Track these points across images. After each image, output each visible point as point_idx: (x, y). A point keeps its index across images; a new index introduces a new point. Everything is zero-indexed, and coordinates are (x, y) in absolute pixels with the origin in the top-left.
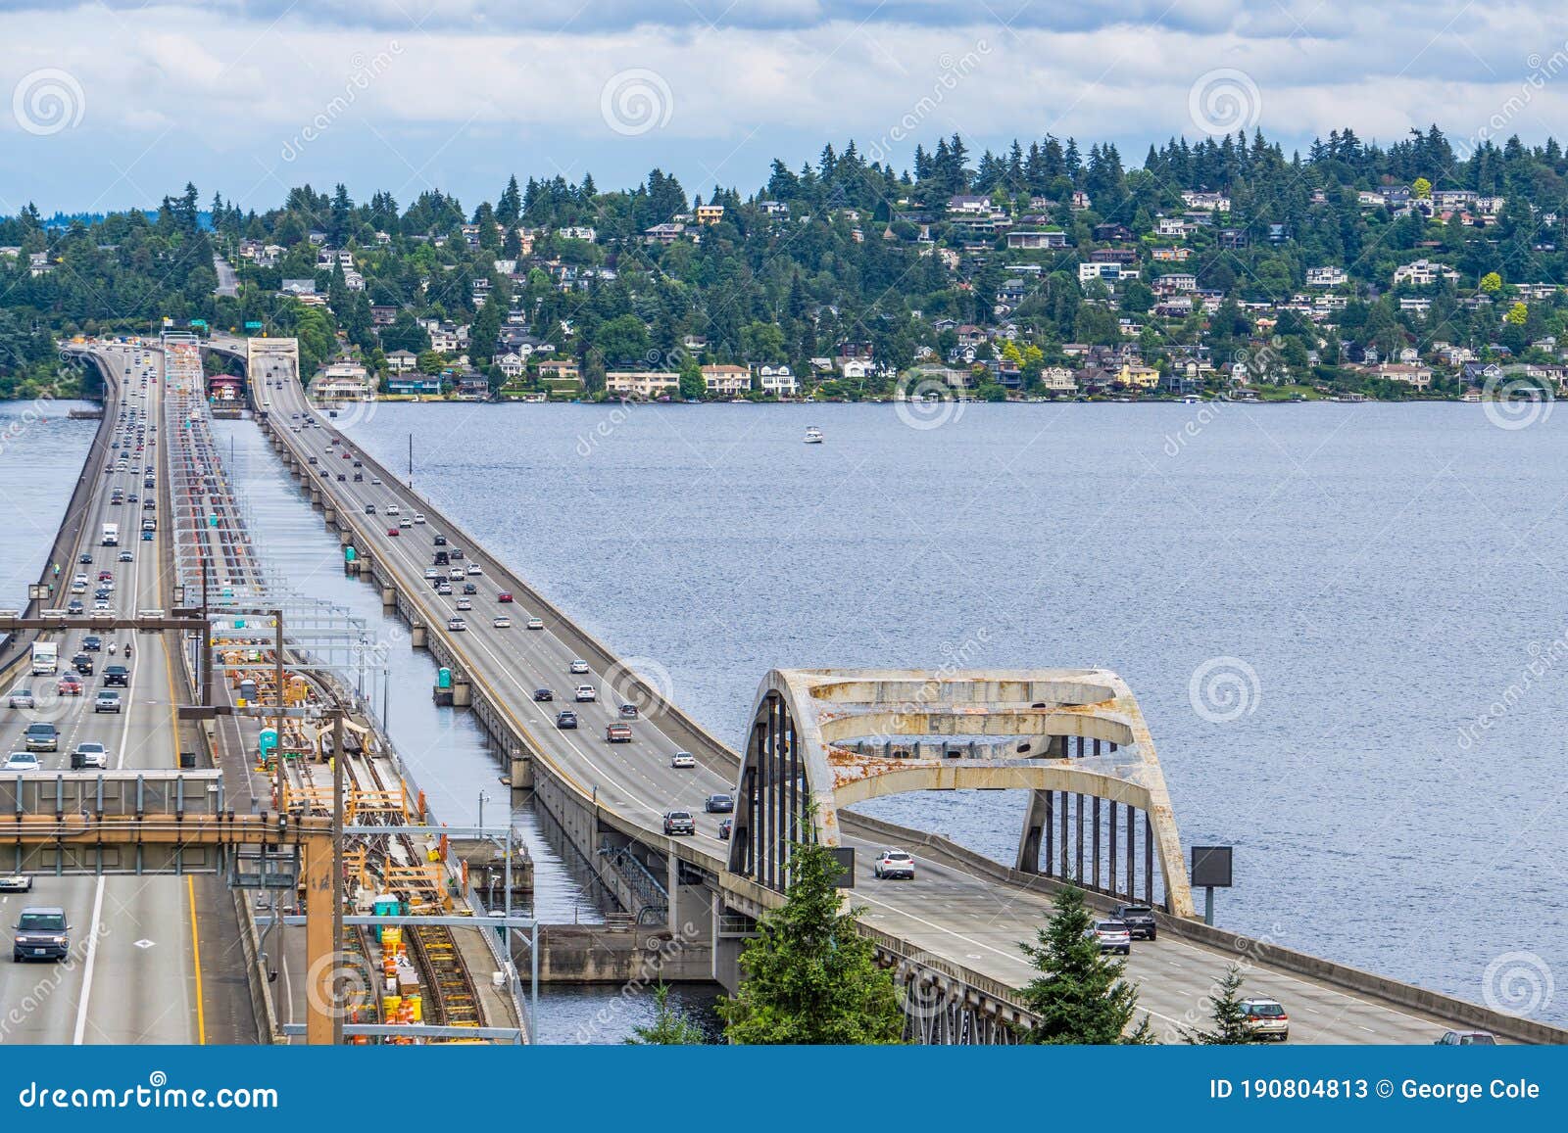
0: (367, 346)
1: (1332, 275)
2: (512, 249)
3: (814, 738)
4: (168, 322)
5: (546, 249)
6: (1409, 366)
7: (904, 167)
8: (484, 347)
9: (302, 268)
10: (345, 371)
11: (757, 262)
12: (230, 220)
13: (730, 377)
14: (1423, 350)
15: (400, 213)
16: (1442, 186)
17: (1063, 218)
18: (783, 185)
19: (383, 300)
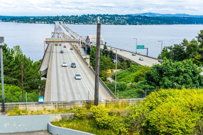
1: (104, 20)
2: (71, 18)
3: (90, 38)
4: (57, 21)
5: (72, 18)
6: (107, 23)
7: (87, 15)
8: (70, 22)
9: (63, 19)
10: (65, 23)
11: (81, 19)
12: (59, 17)
13: (80, 23)
15: (67, 17)
16: (108, 16)
17: (93, 17)
18: (82, 16)
19: (66, 20)
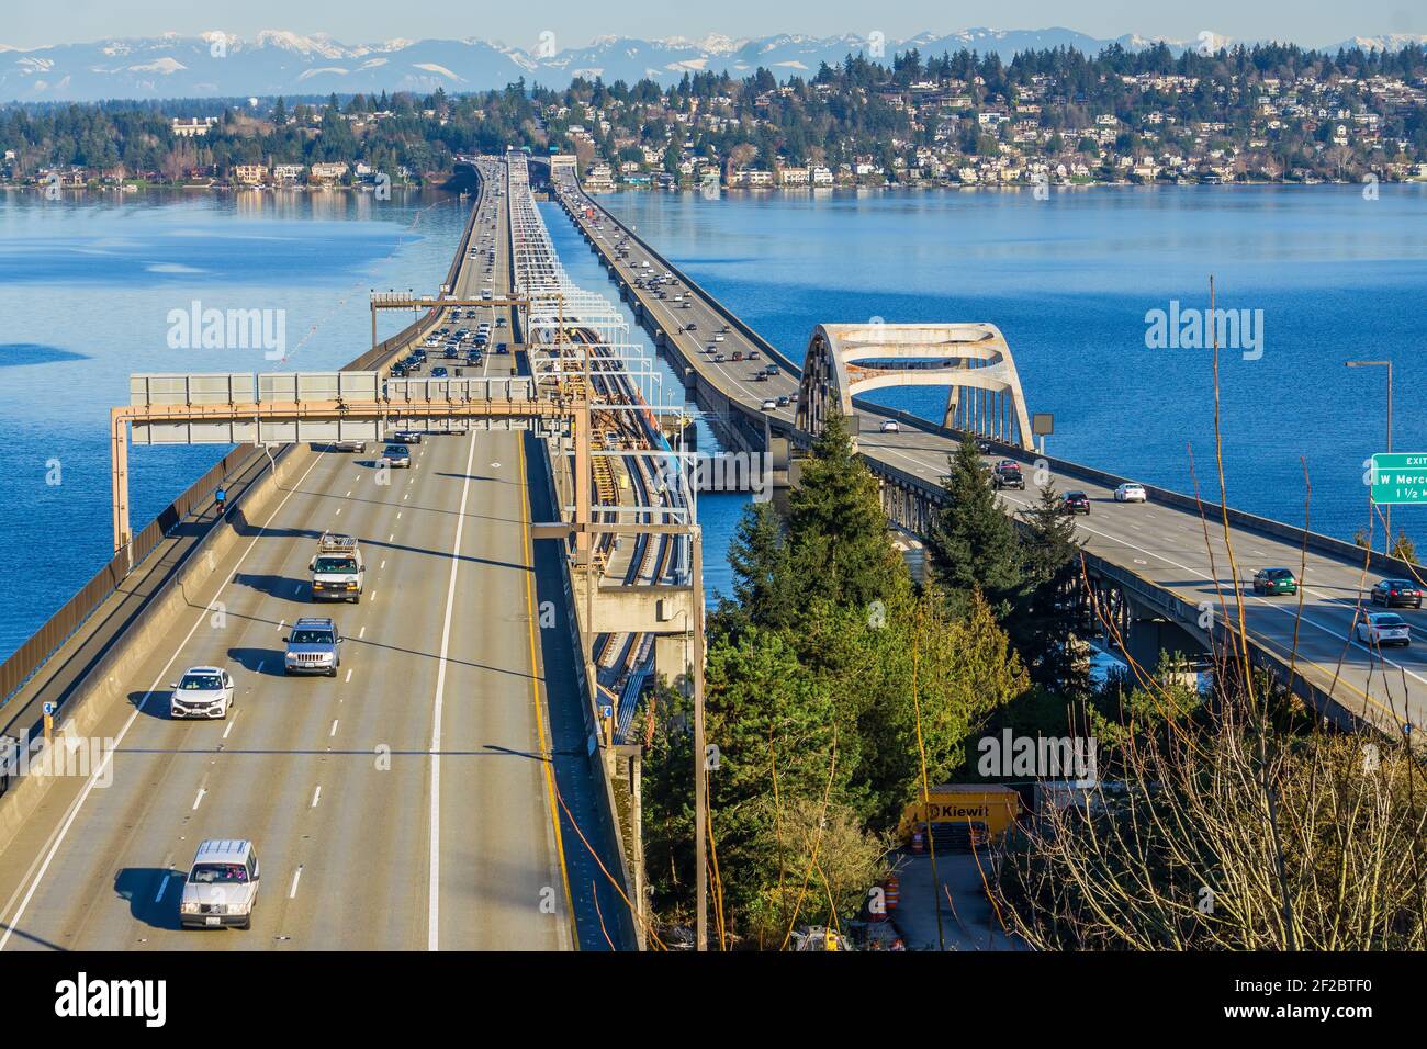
0: (612, 161)
1: (1109, 119)
2: (686, 109)
3: (840, 359)
4: (510, 148)
5: (702, 109)
7: (888, 64)
9: (576, 118)
10: (601, 172)
11: (812, 115)
13: (799, 174)
14: (1155, 157)
15: (629, 91)
16: (1165, 71)
17: (968, 90)
18: (825, 74)
